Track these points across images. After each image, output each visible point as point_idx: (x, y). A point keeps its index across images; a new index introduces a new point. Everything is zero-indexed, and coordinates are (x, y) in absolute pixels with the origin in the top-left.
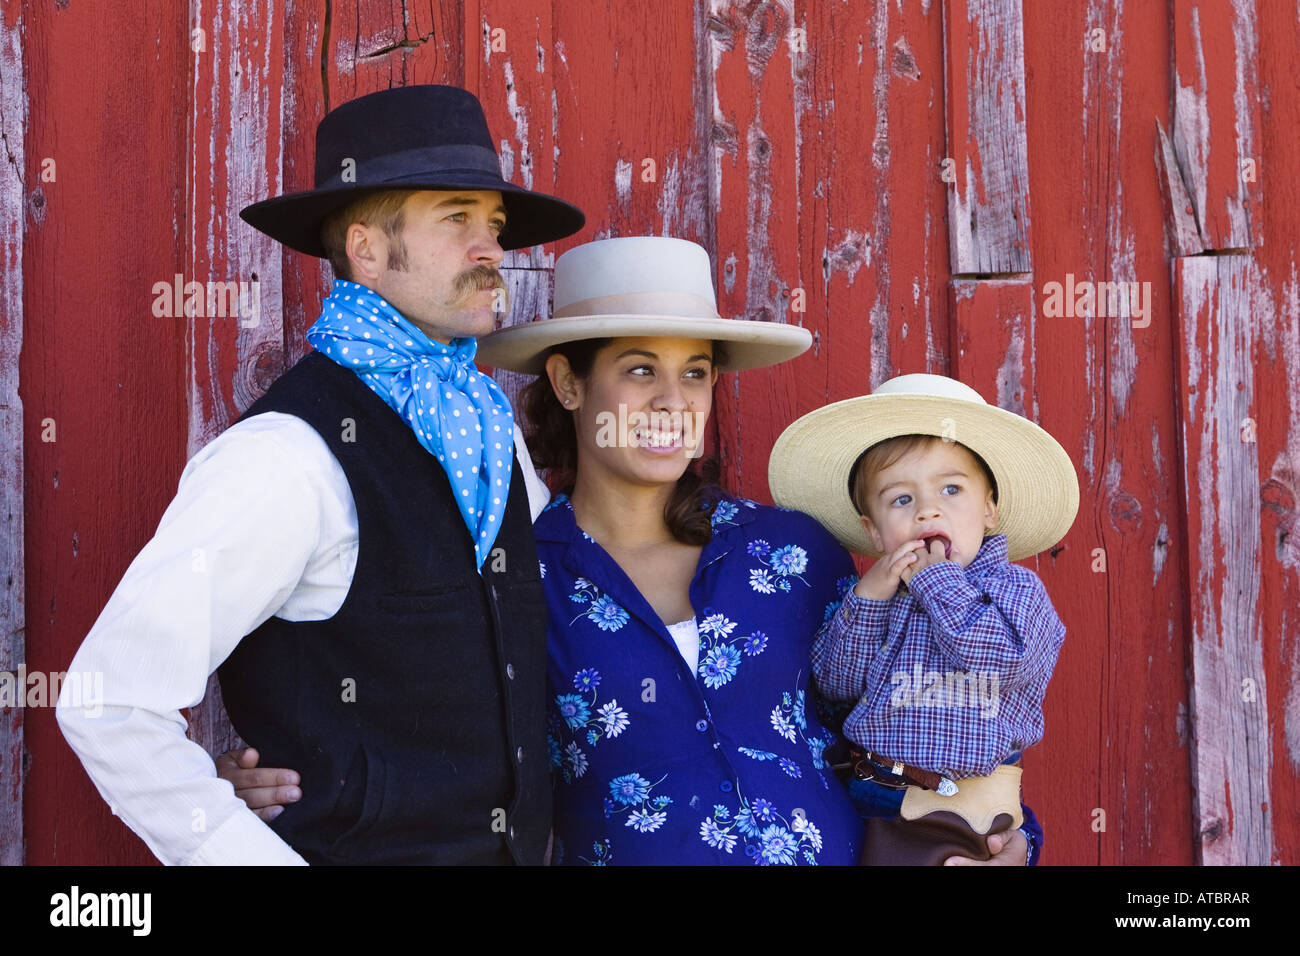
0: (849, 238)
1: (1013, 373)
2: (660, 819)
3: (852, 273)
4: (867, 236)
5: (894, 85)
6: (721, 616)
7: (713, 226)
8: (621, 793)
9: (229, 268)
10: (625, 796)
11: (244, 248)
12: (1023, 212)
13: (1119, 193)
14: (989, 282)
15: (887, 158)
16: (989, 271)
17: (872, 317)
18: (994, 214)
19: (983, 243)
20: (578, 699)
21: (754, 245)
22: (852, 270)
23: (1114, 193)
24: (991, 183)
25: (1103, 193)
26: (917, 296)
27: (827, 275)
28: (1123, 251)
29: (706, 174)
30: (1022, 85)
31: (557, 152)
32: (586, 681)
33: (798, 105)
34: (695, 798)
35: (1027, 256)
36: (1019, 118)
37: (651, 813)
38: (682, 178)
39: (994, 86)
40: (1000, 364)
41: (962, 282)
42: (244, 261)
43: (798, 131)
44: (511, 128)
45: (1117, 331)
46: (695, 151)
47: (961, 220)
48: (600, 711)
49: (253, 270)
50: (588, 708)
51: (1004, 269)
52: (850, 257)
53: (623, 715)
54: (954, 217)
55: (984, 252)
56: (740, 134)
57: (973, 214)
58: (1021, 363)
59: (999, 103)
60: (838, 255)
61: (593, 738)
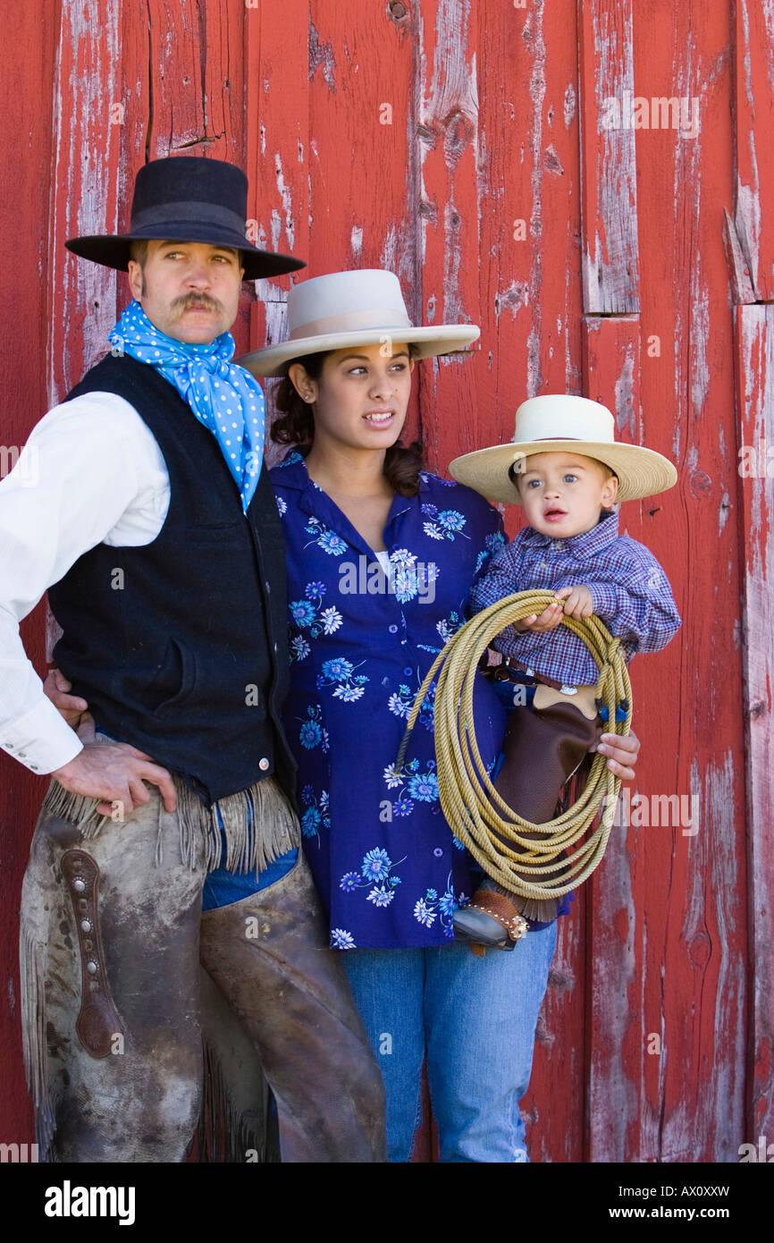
0: (513, 286)
1: (626, 384)
2: (358, 693)
3: (515, 311)
4: (526, 285)
5: (544, 178)
6: (405, 551)
7: (419, 275)
8: (330, 672)
9: (78, 297)
10: (333, 674)
11: (89, 284)
12: (634, 270)
13: (698, 259)
14: (611, 319)
15: (540, 229)
16: (610, 311)
17: (529, 342)
18: (615, 271)
19: (607, 292)
20: (307, 604)
21: (449, 289)
22: (516, 308)
23: (695, 259)
24: (613, 249)
25: (687, 259)
26: (559, 328)
27: (498, 312)
28: (701, 300)
29: (414, 237)
30: (634, 180)
31: (311, 219)
32: (315, 591)
33: (479, 190)
34: (385, 679)
35: (637, 302)
36: (632, 204)
37: (352, 687)
38: (398, 241)
39: (615, 180)
40: (618, 378)
41: (592, 319)
42: (89, 293)
43: (479, 209)
44: (279, 201)
45: (696, 356)
46: (407, 221)
47: (592, 275)
48: (323, 614)
49: (96, 299)
50: (314, 611)
51: (620, 310)
52: (514, 299)
53: (339, 617)
54: (587, 271)
55: (607, 298)
56: (439, 209)
57: (600, 271)
58: (631, 377)
59: (619, 193)
60: (505, 298)
61: (315, 632)
